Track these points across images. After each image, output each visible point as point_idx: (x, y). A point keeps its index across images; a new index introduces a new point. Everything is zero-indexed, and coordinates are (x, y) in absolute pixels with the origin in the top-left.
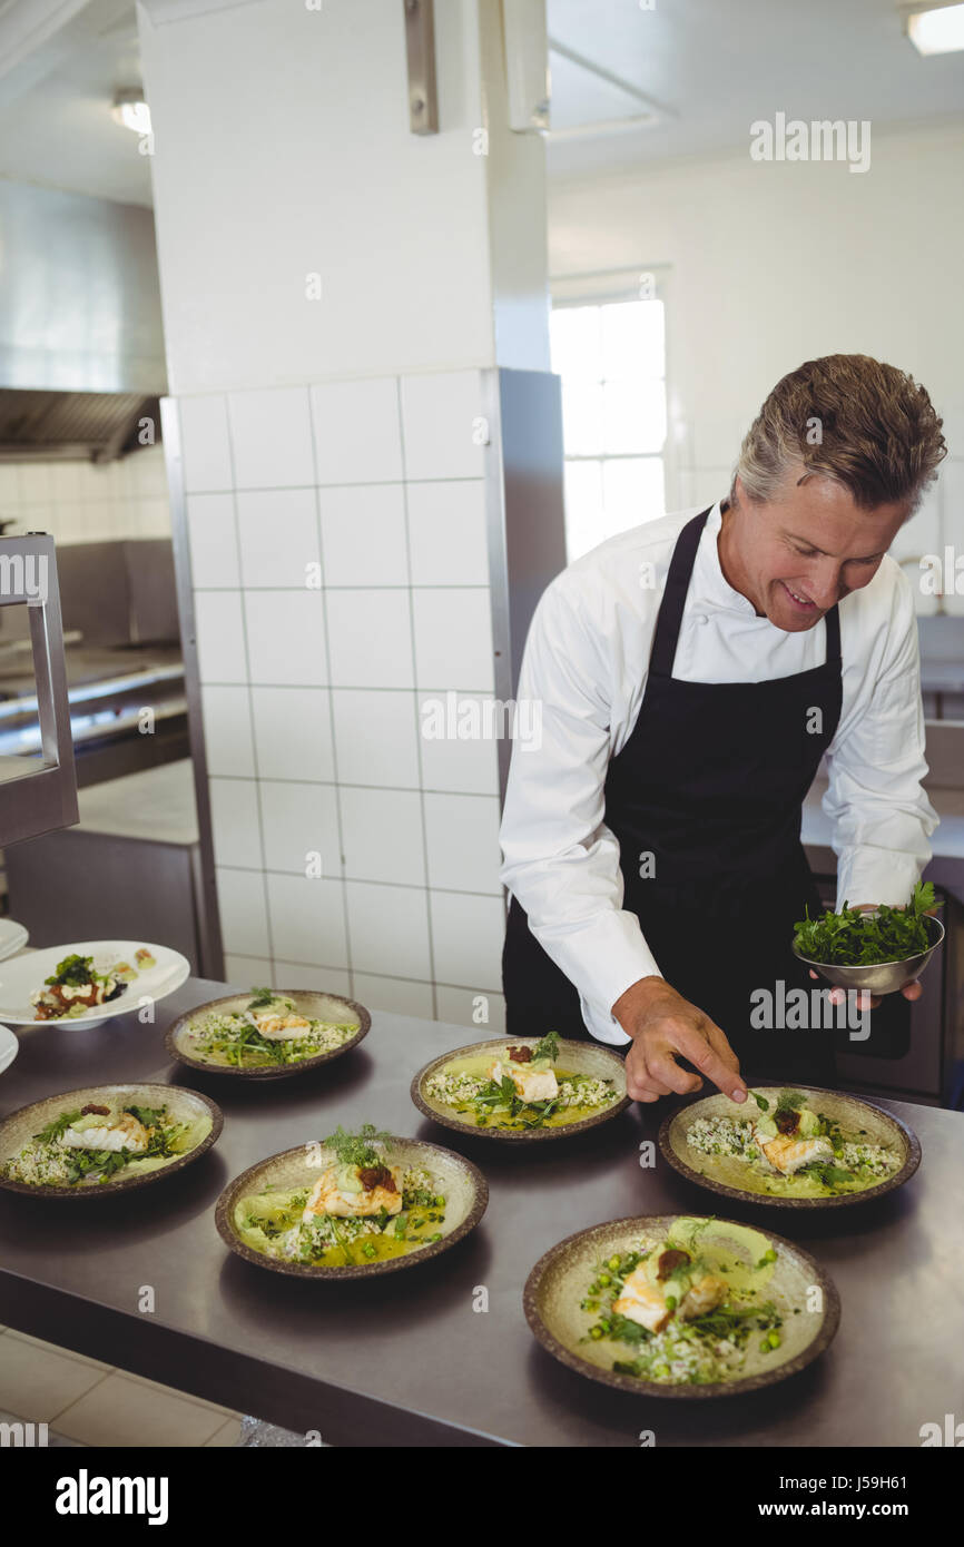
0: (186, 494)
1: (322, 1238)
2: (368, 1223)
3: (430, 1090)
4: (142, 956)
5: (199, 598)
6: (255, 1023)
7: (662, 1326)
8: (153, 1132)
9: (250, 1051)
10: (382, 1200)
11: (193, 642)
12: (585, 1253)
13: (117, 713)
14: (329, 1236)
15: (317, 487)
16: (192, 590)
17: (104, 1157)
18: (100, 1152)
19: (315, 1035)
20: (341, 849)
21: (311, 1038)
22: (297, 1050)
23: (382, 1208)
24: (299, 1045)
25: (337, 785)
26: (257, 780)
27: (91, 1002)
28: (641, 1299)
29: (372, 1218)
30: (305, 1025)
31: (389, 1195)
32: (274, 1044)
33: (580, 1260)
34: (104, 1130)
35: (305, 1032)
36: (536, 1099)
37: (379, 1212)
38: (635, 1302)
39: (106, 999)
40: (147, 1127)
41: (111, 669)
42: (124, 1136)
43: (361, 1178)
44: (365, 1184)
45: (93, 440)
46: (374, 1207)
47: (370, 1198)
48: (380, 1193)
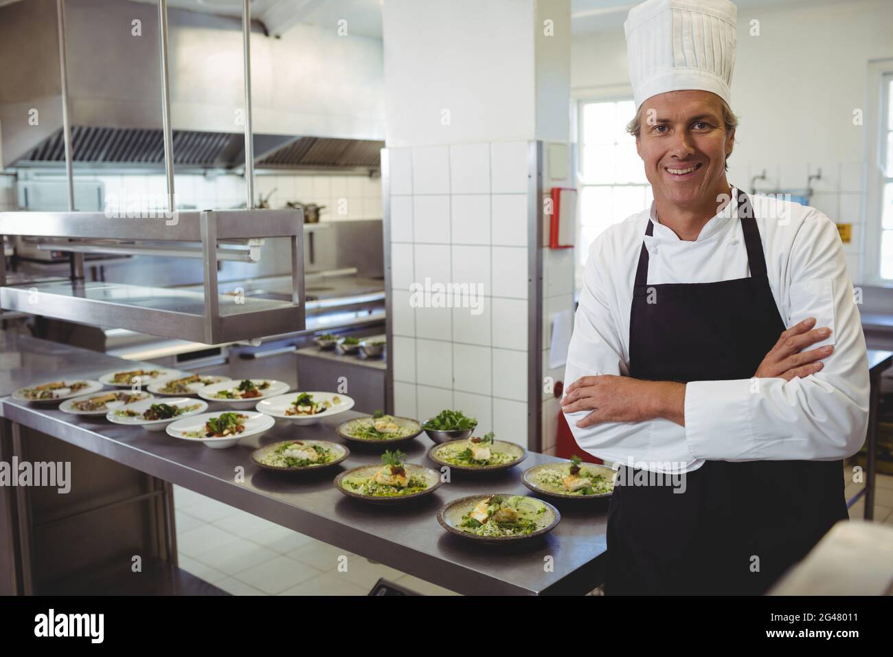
0: (390, 195)
1: (373, 490)
2: (393, 488)
3: (438, 453)
4: (335, 399)
5: (394, 246)
6: (374, 424)
7: (485, 521)
8: (321, 456)
9: (371, 436)
10: (399, 478)
11: (390, 268)
12: (471, 503)
13: (370, 312)
14: (376, 490)
15: (450, 195)
16: (390, 243)
17: (299, 461)
18: (297, 459)
19: (399, 432)
20: (453, 375)
21: (397, 433)
22: (390, 437)
23: (399, 482)
24: (391, 435)
25: (453, 342)
26: (416, 338)
27: (310, 413)
28: (481, 512)
29: (395, 486)
30: (395, 427)
31: (402, 478)
32: (381, 434)
33: (468, 505)
34: (300, 451)
35: (396, 430)
36: (480, 459)
37: (398, 485)
38: (478, 513)
39: (316, 413)
40: (319, 454)
41: (370, 288)
42: (308, 454)
43: (392, 470)
44: (393, 472)
45: (370, 165)
46: (396, 482)
47: (395, 478)
48: (399, 476)
